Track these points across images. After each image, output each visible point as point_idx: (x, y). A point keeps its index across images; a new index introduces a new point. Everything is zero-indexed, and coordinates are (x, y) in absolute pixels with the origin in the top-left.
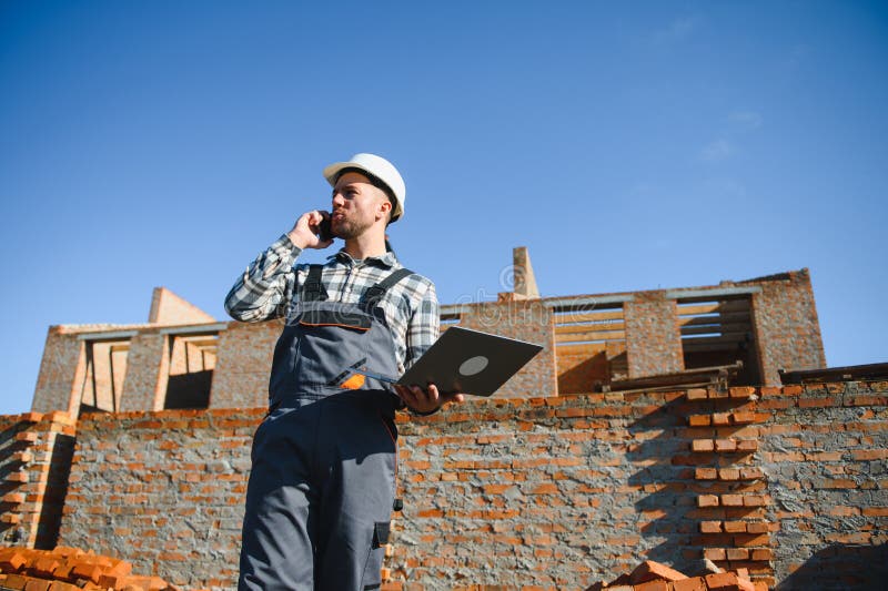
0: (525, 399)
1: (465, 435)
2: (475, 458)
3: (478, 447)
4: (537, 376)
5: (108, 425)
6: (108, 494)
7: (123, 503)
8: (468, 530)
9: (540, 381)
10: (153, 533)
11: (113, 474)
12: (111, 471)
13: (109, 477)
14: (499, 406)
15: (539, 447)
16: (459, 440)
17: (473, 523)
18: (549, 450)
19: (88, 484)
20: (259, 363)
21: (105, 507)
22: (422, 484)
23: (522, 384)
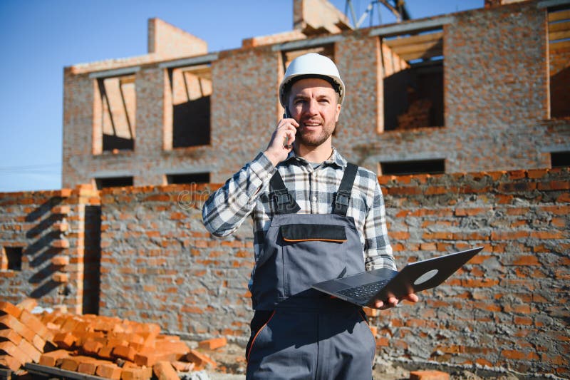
0: (504, 172)
1: (443, 208)
2: (454, 229)
3: (456, 219)
4: (527, 85)
5: (125, 198)
6: (133, 257)
7: (147, 265)
8: (447, 296)
9: (531, 90)
10: (174, 290)
11: (135, 241)
12: (133, 238)
13: (132, 242)
14: (477, 179)
15: (518, 220)
16: (436, 212)
17: (453, 290)
18: (529, 223)
19: (116, 248)
20: (250, 90)
21: (133, 268)
22: (403, 253)
23: (510, 94)
